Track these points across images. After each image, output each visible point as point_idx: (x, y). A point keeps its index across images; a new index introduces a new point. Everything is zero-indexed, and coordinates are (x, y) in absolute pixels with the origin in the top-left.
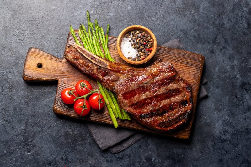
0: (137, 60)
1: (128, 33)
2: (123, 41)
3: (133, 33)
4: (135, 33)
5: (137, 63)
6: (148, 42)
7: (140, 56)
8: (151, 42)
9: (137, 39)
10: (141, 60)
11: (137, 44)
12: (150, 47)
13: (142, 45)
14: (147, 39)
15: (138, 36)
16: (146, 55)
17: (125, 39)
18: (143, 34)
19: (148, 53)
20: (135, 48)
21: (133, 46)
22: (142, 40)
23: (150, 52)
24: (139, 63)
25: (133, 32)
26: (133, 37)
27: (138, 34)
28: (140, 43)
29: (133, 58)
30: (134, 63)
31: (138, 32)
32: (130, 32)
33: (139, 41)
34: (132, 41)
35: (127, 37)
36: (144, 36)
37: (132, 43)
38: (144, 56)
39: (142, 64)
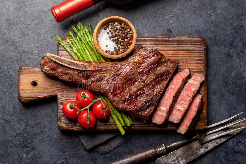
0: (115, 53)
1: (106, 25)
2: (101, 33)
3: (111, 25)
4: (114, 24)
5: (115, 56)
6: (127, 35)
7: (119, 50)
8: (130, 34)
9: (115, 31)
10: (120, 54)
11: (116, 37)
12: (129, 40)
13: (120, 37)
14: (126, 31)
15: (117, 28)
16: (125, 49)
17: (103, 30)
18: (122, 26)
19: (127, 46)
20: (113, 41)
21: (112, 39)
22: (121, 32)
23: (130, 45)
24: (117, 57)
25: (112, 23)
26: (111, 29)
27: (117, 25)
28: (119, 35)
29: (111, 51)
30: (112, 57)
31: (116, 23)
32: (108, 24)
33: (118, 33)
34: (110, 33)
35: (105, 29)
36: (123, 28)
37: (110, 35)
38: (123, 49)
39: (120, 58)
